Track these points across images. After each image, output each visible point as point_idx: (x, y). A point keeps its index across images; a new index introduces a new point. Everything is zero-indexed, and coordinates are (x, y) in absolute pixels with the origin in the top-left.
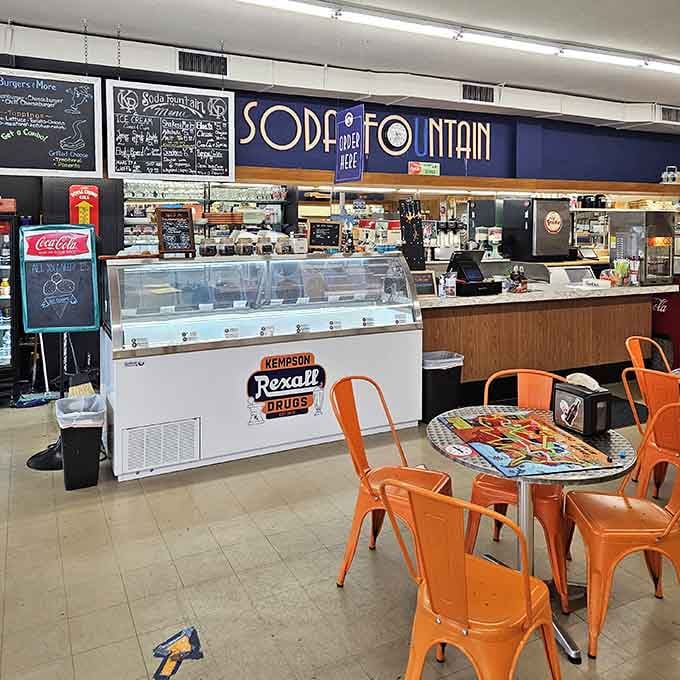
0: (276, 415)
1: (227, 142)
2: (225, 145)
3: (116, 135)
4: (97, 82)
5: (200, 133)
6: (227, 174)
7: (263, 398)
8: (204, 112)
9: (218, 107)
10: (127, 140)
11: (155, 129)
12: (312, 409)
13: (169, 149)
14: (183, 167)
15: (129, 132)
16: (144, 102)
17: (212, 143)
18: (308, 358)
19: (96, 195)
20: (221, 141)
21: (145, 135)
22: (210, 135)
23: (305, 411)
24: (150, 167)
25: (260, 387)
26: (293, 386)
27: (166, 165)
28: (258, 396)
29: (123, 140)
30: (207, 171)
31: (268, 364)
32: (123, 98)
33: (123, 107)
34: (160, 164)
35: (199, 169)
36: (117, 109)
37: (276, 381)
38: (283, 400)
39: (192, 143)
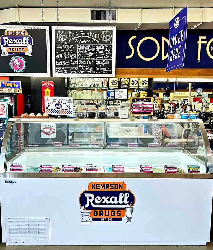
0: (99, 220)
1: (111, 55)
2: (111, 57)
3: (56, 54)
4: (47, 28)
5: (97, 51)
6: (111, 73)
7: (90, 207)
8: (99, 39)
9: (107, 36)
10: (61, 57)
11: (75, 50)
12: (124, 219)
13: (82, 60)
14: (89, 70)
15: (62, 52)
16: (69, 36)
17: (103, 56)
18: (121, 185)
19: (53, 86)
20: (108, 55)
21: (70, 54)
22: (103, 52)
23: (120, 220)
24: (72, 70)
25: (88, 200)
26: (111, 203)
27: (80, 69)
28: (87, 206)
29: (59, 57)
30: (100, 71)
31: (93, 186)
32: (59, 35)
33: (60, 40)
34: (77, 69)
35: (96, 71)
36: (57, 41)
37: (99, 198)
38: (104, 210)
39: (93, 56)
